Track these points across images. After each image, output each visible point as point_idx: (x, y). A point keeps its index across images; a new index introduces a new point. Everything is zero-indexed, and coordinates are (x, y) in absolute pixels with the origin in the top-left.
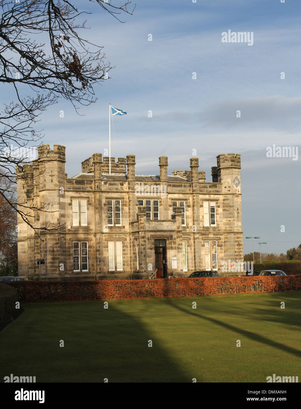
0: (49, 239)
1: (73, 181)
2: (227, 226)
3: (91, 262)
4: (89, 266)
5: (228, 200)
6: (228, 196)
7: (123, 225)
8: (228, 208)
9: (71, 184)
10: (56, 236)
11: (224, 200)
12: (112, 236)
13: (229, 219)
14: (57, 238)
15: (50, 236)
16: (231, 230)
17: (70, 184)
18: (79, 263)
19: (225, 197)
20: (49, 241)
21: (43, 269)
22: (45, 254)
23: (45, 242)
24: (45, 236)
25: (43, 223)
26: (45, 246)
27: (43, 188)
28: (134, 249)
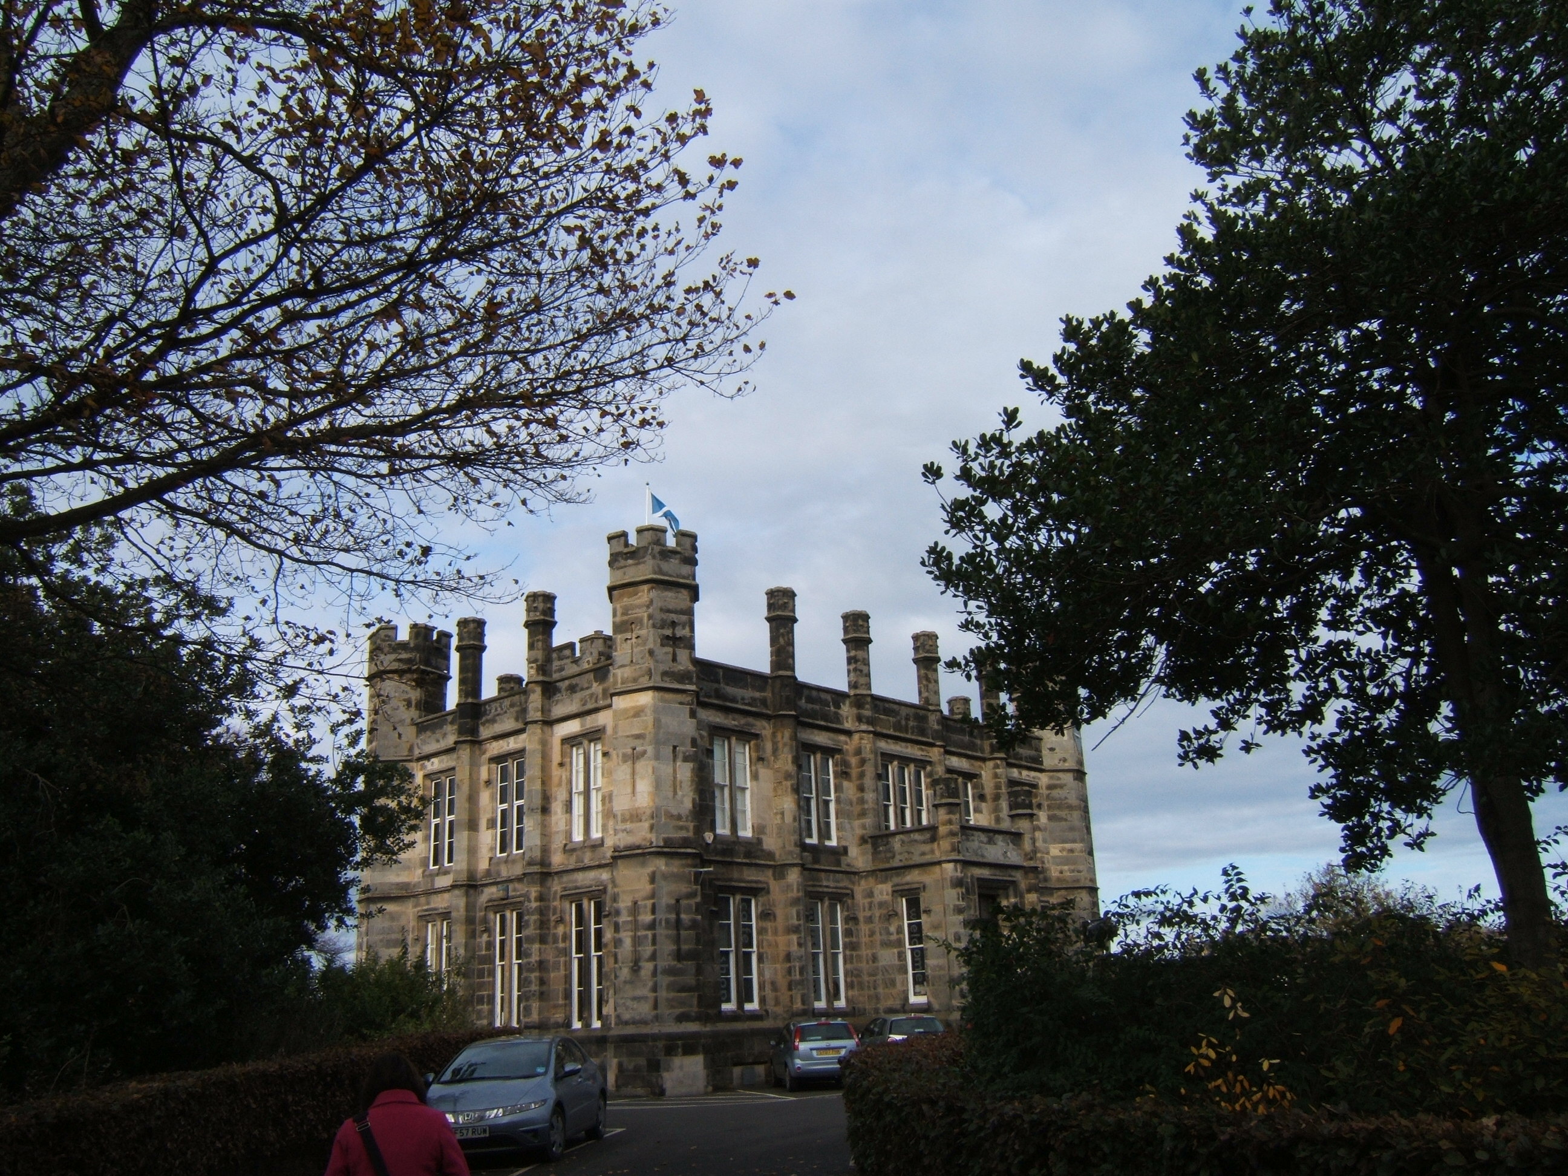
0: (664, 877)
1: (717, 669)
2: (1066, 868)
3: (768, 975)
4: (761, 987)
5: (1061, 787)
6: (1060, 775)
7: (844, 843)
8: (1062, 814)
9: (711, 681)
10: (688, 866)
11: (1050, 787)
13: (1068, 846)
15: (667, 865)
16: (1078, 881)
17: (709, 679)
18: (732, 975)
19: (1051, 778)
21: (634, 999)
22: (646, 936)
23: (649, 887)
24: (643, 865)
25: (632, 816)
26: (649, 903)
27: (635, 680)
28: (893, 929)
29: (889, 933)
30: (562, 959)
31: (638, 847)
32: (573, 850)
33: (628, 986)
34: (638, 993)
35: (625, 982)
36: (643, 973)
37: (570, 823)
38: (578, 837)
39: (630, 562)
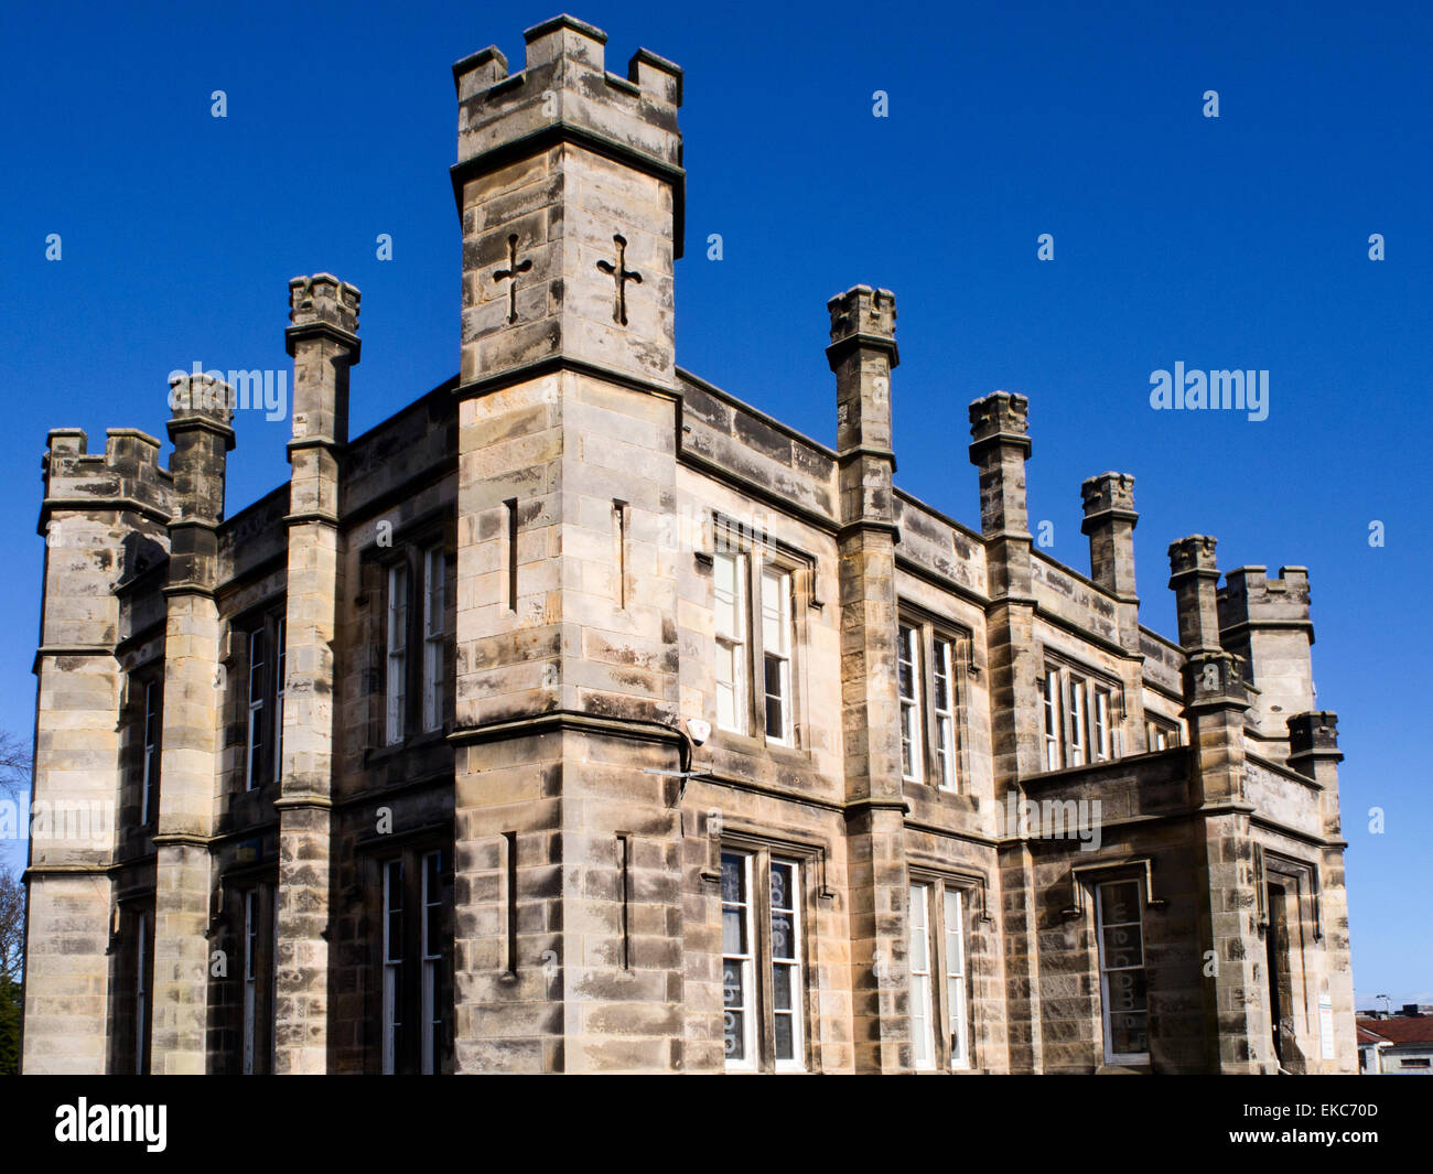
0: (587, 781)
1: (724, 406)
3: (826, 1008)
7: (973, 791)
9: (709, 422)
10: (651, 763)
12: (925, 847)
14: (653, 779)
15: (593, 754)
17: (704, 417)
18: (750, 1006)
20: (585, 794)
21: (503, 1045)
22: (537, 910)
23: (544, 803)
24: (532, 753)
25: (502, 649)
26: (545, 836)
27: (516, 355)
28: (1071, 938)
29: (1064, 946)
30: (360, 968)
31: (520, 716)
32: (385, 759)
33: (488, 1018)
34: (516, 1031)
35: (483, 1009)
36: (526, 989)
37: (379, 711)
38: (393, 734)
39: (507, 107)
